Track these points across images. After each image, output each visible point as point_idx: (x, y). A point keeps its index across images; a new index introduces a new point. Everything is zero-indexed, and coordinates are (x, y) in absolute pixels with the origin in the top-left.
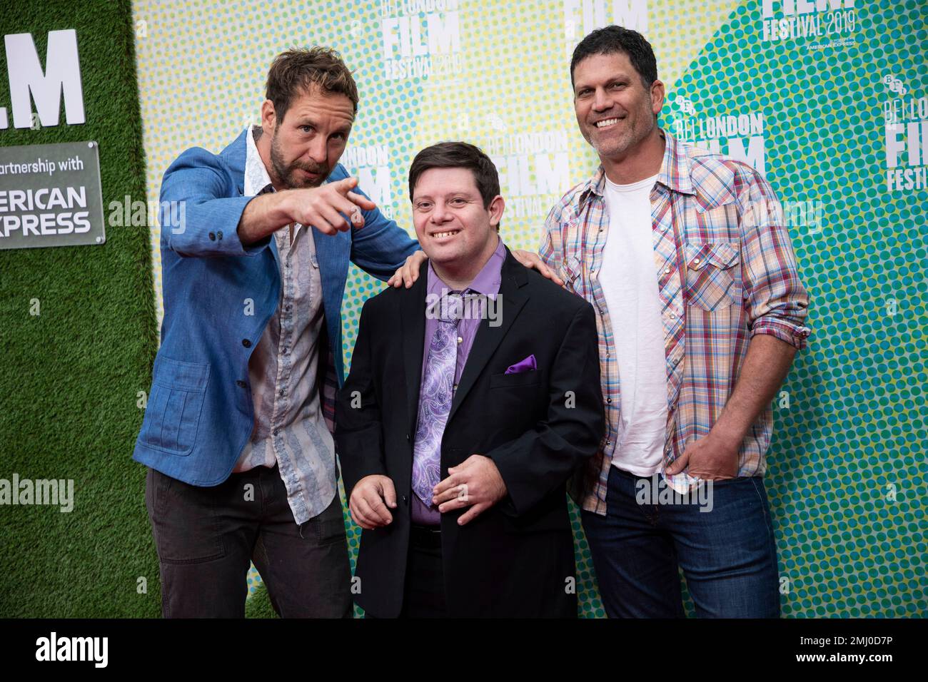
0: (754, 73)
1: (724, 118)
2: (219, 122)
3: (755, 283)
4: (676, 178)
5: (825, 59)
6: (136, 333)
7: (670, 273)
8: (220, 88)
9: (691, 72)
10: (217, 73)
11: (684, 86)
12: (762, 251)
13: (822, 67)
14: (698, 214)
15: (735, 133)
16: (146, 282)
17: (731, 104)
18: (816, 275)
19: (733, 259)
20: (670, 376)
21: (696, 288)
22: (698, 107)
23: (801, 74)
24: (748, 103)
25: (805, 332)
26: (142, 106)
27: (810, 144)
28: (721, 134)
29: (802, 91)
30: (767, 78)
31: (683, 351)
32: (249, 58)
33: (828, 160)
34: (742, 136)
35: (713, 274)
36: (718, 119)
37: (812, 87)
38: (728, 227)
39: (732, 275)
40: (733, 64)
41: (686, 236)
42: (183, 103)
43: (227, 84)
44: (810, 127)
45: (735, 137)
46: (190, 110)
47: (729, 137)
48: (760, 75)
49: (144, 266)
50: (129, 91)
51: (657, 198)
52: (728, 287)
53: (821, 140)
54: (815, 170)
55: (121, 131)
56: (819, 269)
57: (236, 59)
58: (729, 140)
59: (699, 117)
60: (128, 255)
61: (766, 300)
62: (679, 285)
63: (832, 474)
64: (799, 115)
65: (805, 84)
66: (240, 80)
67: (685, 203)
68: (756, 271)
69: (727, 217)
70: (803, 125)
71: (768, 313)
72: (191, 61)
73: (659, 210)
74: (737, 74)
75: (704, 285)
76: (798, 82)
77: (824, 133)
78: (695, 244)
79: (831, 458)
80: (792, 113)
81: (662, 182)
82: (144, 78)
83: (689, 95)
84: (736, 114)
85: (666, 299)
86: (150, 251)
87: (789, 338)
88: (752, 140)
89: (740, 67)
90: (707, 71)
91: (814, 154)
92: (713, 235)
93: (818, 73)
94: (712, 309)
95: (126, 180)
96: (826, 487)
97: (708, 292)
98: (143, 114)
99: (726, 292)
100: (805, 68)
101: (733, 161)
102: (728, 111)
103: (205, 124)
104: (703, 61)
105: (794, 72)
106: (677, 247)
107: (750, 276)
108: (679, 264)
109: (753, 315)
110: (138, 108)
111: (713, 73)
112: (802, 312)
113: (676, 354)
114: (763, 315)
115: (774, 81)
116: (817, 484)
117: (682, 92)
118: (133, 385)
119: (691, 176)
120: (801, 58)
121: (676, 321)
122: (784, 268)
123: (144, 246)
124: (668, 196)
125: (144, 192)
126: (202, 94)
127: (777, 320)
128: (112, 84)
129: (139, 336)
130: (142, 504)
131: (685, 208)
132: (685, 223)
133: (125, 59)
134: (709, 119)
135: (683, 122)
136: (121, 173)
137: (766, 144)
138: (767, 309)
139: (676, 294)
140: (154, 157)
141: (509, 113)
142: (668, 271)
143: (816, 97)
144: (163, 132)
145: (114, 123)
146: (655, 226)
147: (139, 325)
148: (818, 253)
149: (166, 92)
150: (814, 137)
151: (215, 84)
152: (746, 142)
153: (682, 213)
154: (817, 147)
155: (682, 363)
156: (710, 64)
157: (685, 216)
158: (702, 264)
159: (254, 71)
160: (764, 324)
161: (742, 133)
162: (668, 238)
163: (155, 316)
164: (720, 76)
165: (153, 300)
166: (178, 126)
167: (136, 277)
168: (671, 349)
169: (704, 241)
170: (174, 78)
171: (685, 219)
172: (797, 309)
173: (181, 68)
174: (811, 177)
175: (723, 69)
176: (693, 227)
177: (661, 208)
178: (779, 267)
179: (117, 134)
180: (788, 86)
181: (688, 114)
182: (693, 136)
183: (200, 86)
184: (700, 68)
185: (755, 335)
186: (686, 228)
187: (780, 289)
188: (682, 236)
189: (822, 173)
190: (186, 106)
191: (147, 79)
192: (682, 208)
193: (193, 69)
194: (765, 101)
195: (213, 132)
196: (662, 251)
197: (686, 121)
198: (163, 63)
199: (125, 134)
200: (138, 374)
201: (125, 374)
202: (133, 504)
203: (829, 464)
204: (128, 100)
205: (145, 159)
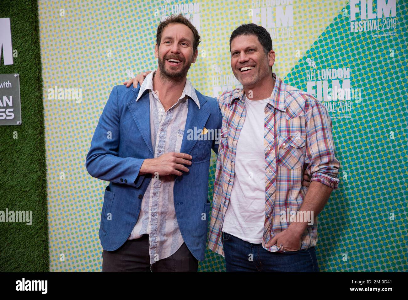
0: (345, 48)
1: (330, 70)
2: (80, 66)
3: (313, 156)
4: (278, 102)
5: (381, 42)
6: (35, 170)
7: (271, 150)
8: (81, 49)
9: (314, 46)
10: (80, 41)
11: (311, 53)
12: (317, 141)
13: (379, 46)
14: (287, 121)
15: (336, 78)
16: (41, 145)
17: (334, 63)
18: (375, 150)
19: (303, 143)
20: (267, 201)
21: (284, 157)
22: (317, 64)
23: (369, 49)
24: (342, 63)
25: (336, 181)
26: (42, 57)
27: (373, 84)
28: (329, 78)
29: (369, 58)
30: (352, 50)
31: (275, 189)
32: (96, 34)
33: (382, 92)
34: (339, 79)
35: (292, 151)
36: (327, 70)
37: (374, 56)
38: (301, 127)
39: (302, 151)
40: (335, 43)
41: (280, 131)
42: (62, 55)
43: (84, 47)
44: (373, 75)
45: (336, 79)
46: (66, 59)
47: (333, 80)
48: (349, 49)
49: (40, 136)
50: (35, 49)
51: (268, 111)
52: (300, 157)
53: (378, 82)
54: (375, 97)
55: (31, 69)
56: (377, 147)
57: (89, 34)
58: (333, 81)
59: (318, 69)
60: (33, 131)
61: (318, 164)
62: (275, 156)
63: (382, 251)
64: (368, 69)
65: (371, 54)
66: (91, 45)
67: (281, 115)
68: (314, 150)
69: (301, 123)
70: (370, 74)
71: (318, 171)
72: (67, 35)
73: (269, 117)
74: (337, 48)
75: (288, 156)
76: (367, 53)
77: (380, 79)
78: (284, 135)
79: (382, 242)
80: (364, 68)
81: (270, 103)
82: (43, 43)
83: (313, 58)
84: (336, 68)
85: (268, 162)
86: (44, 129)
87: (328, 183)
88: (344, 81)
89: (338, 45)
90: (322, 46)
91: (375, 89)
92: (293, 131)
93: (378, 49)
94: (292, 168)
95: (33, 93)
96: (379, 257)
97: (290, 160)
98: (42, 60)
99: (299, 160)
100: (371, 46)
101: (307, 95)
102: (332, 66)
103: (73, 66)
104: (320, 41)
105: (366, 48)
106: (275, 138)
107: (311, 152)
108: (275, 146)
109: (311, 171)
110: (40, 57)
111: (325, 47)
112: (336, 171)
113: (271, 190)
114: (316, 172)
115: (356, 52)
116: (374, 256)
117: (310, 57)
118: (33, 196)
119: (285, 101)
120: (369, 41)
121: (272, 174)
122: (328, 150)
123: (41, 126)
124: (273, 110)
125: (42, 99)
126: (72, 51)
127: (322, 175)
128: (27, 46)
129: (37, 171)
130: (35, 257)
131: (281, 117)
132: (280, 125)
133: (34, 33)
134: (323, 70)
135: (310, 71)
136: (31, 90)
137: (351, 83)
138: (318, 169)
139: (273, 161)
140: (47, 82)
141: (224, 65)
142: (269, 149)
143: (376, 61)
144: (52, 70)
145: (28, 65)
146: (265, 125)
147: (37, 166)
148: (376, 138)
149: (54, 50)
150: (375, 80)
151: (79, 46)
152: (341, 82)
153: (279, 120)
154: (376, 85)
155: (274, 195)
156: (324, 43)
157: (280, 121)
158: (287, 146)
159: (98, 40)
160: (316, 176)
161: (339, 78)
162: (271, 132)
163: (45, 162)
164: (329, 49)
165: (45, 154)
166: (60, 67)
167: (36, 142)
168: (268, 188)
169: (289, 134)
170: (58, 43)
171: (280, 123)
172: (333, 170)
173: (62, 38)
174: (373, 101)
175: (330, 45)
176: (284, 127)
177: (269, 116)
178: (325, 149)
179: (29, 70)
180: (362, 55)
181: (312, 67)
182: (315, 79)
183: (71, 47)
184: (319, 45)
185: (312, 181)
186: (280, 128)
187: (325, 160)
188: (278, 132)
189: (379, 99)
190: (63, 57)
191: (45, 43)
192: (279, 118)
193: (68, 39)
194: (351, 62)
195: (77, 70)
196: (268, 139)
197: (312, 71)
198: (53, 35)
199: (33, 70)
200: (36, 190)
201: (29, 190)
202: (31, 256)
203: (381, 246)
204: (35, 53)
205: (43, 83)
